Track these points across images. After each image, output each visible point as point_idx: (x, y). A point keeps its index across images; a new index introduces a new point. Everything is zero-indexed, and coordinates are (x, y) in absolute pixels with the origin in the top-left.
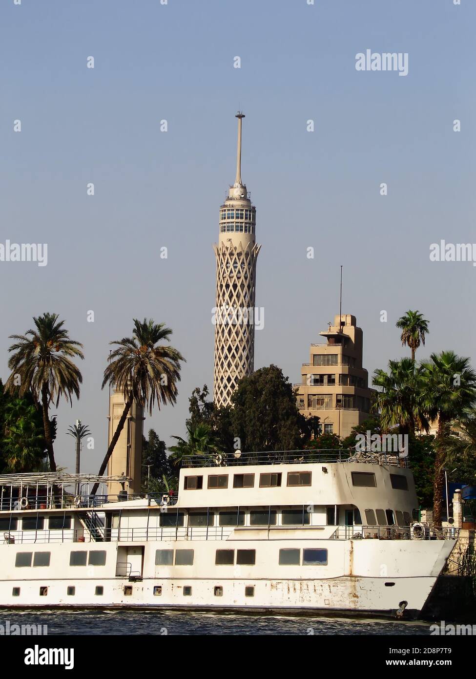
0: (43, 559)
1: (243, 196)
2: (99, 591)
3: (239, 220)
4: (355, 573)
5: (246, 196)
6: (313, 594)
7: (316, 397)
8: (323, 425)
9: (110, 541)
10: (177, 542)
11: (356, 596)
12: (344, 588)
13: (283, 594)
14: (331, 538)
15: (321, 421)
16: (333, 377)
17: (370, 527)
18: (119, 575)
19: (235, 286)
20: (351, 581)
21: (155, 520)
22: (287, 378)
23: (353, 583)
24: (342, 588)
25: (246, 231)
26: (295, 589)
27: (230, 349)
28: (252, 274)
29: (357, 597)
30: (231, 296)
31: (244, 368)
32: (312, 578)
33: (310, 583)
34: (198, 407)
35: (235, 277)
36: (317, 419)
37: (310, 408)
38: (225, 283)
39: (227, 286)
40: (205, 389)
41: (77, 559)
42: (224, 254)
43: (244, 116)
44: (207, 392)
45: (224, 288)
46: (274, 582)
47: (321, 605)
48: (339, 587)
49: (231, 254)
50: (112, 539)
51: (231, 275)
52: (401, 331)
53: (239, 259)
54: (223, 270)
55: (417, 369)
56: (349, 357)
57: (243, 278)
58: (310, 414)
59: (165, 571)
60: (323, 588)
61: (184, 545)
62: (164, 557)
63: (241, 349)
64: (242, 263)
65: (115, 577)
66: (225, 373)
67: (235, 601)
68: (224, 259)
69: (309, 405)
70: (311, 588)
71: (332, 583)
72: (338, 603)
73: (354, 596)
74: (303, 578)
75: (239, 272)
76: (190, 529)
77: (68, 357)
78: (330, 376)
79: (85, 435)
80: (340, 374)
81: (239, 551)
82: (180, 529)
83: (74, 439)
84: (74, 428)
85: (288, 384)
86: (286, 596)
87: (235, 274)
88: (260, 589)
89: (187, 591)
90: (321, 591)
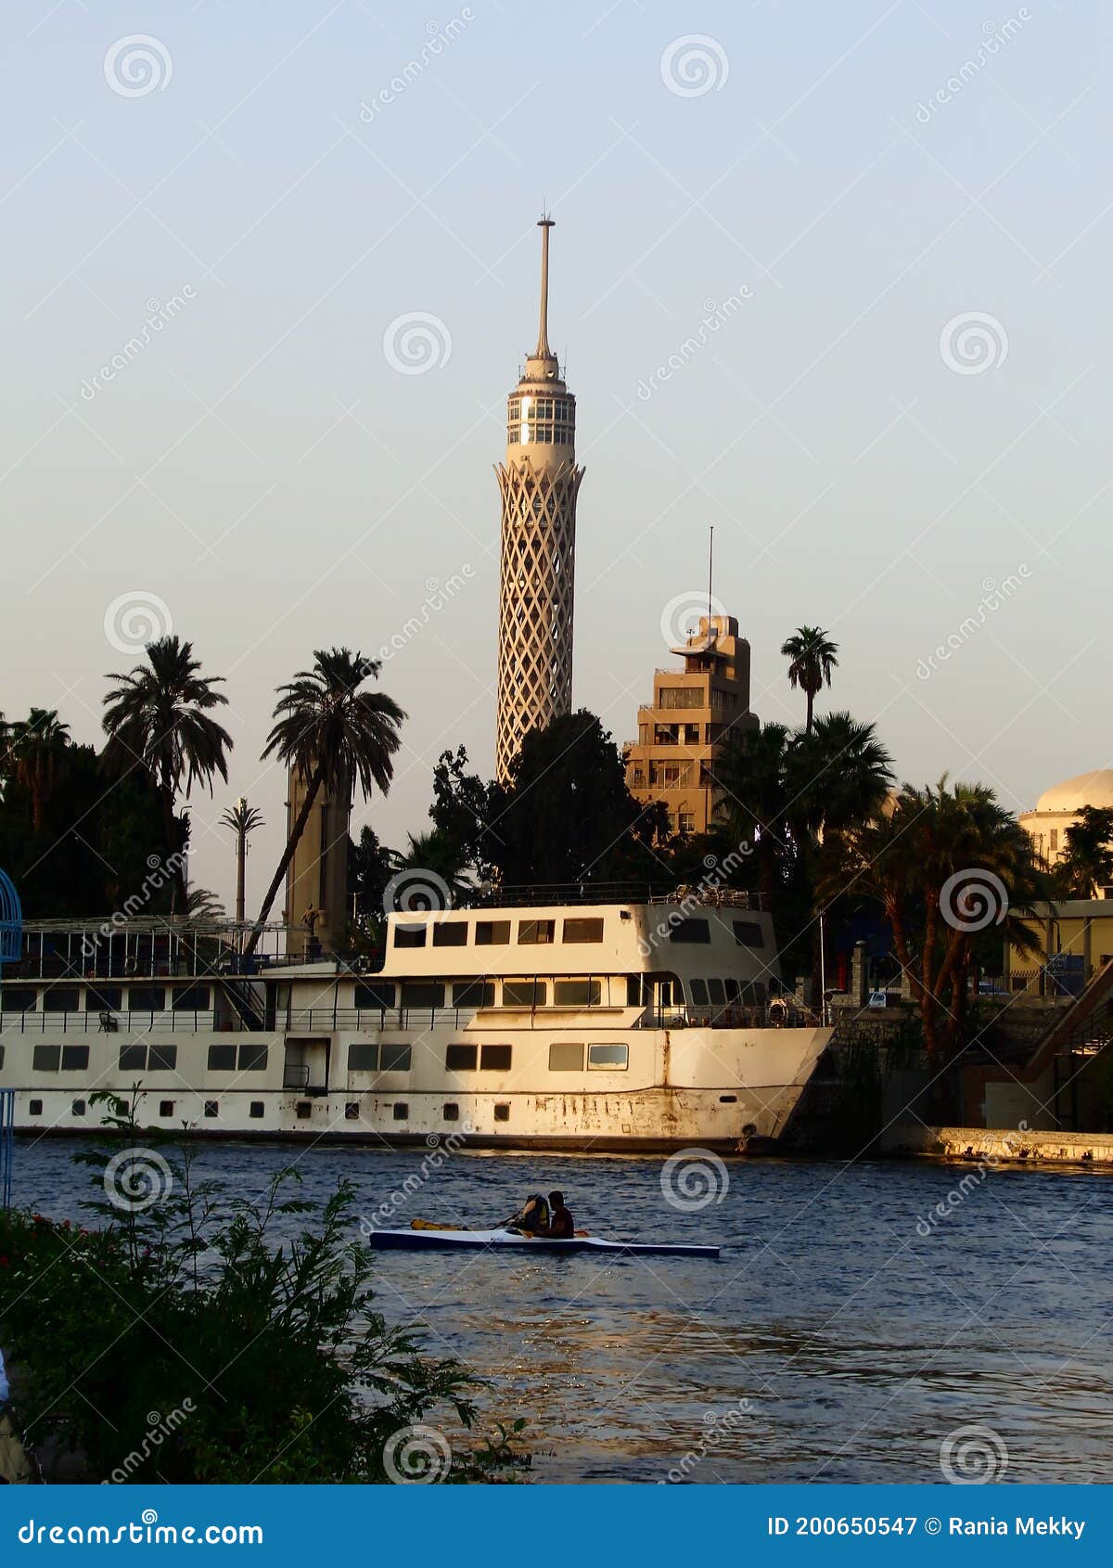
0: (165, 1058)
1: (551, 375)
2: (257, 1110)
3: (544, 421)
4: (673, 1082)
5: (556, 374)
6: (602, 1115)
7: (664, 766)
8: (677, 816)
9: (274, 1030)
10: (383, 1033)
11: (672, 1118)
12: (653, 1106)
13: (556, 1117)
14: (635, 1027)
15: (670, 810)
16: (695, 729)
17: (699, 1009)
18: (289, 1087)
19: (536, 544)
20: (666, 1094)
21: (348, 997)
22: (610, 733)
23: (669, 1099)
24: (651, 1106)
25: (557, 440)
26: (574, 1109)
27: (526, 662)
28: (568, 522)
29: (675, 1120)
30: (528, 564)
31: (554, 699)
32: (602, 1091)
33: (600, 1100)
34: (448, 784)
35: (537, 528)
36: (662, 806)
37: (654, 785)
38: (518, 538)
39: (522, 545)
40: (462, 752)
41: (220, 1058)
42: (516, 485)
43: (553, 224)
44: (465, 759)
45: (516, 547)
46: (542, 1098)
47: (617, 1132)
48: (646, 1104)
49: (530, 485)
50: (277, 1027)
51: (531, 523)
52: (789, 660)
53: (545, 495)
54: (514, 514)
55: (789, 743)
56: (725, 693)
57: (550, 529)
58: (650, 797)
59: (364, 1080)
60: (621, 1106)
61: (395, 1038)
62: (362, 1058)
63: (547, 662)
64: (549, 502)
65: (281, 1088)
66: (519, 708)
67: (477, 1129)
68: (516, 495)
69: (652, 780)
70: (601, 1106)
71: (634, 1099)
72: (644, 1130)
73: (670, 1119)
74: (588, 1091)
75: (544, 518)
76: (405, 1012)
77: (205, 711)
78: (689, 727)
79: (255, 826)
80: (707, 724)
81: (485, 1048)
82: (389, 1012)
83: (234, 834)
84: (233, 812)
85: (610, 743)
86: (561, 1120)
87: (535, 522)
88: (518, 1107)
89: (401, 1112)
90: (617, 1112)
